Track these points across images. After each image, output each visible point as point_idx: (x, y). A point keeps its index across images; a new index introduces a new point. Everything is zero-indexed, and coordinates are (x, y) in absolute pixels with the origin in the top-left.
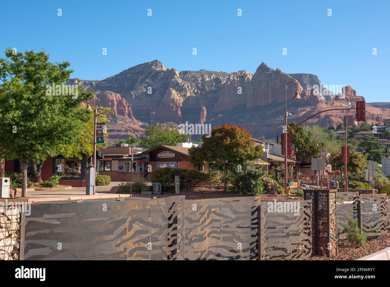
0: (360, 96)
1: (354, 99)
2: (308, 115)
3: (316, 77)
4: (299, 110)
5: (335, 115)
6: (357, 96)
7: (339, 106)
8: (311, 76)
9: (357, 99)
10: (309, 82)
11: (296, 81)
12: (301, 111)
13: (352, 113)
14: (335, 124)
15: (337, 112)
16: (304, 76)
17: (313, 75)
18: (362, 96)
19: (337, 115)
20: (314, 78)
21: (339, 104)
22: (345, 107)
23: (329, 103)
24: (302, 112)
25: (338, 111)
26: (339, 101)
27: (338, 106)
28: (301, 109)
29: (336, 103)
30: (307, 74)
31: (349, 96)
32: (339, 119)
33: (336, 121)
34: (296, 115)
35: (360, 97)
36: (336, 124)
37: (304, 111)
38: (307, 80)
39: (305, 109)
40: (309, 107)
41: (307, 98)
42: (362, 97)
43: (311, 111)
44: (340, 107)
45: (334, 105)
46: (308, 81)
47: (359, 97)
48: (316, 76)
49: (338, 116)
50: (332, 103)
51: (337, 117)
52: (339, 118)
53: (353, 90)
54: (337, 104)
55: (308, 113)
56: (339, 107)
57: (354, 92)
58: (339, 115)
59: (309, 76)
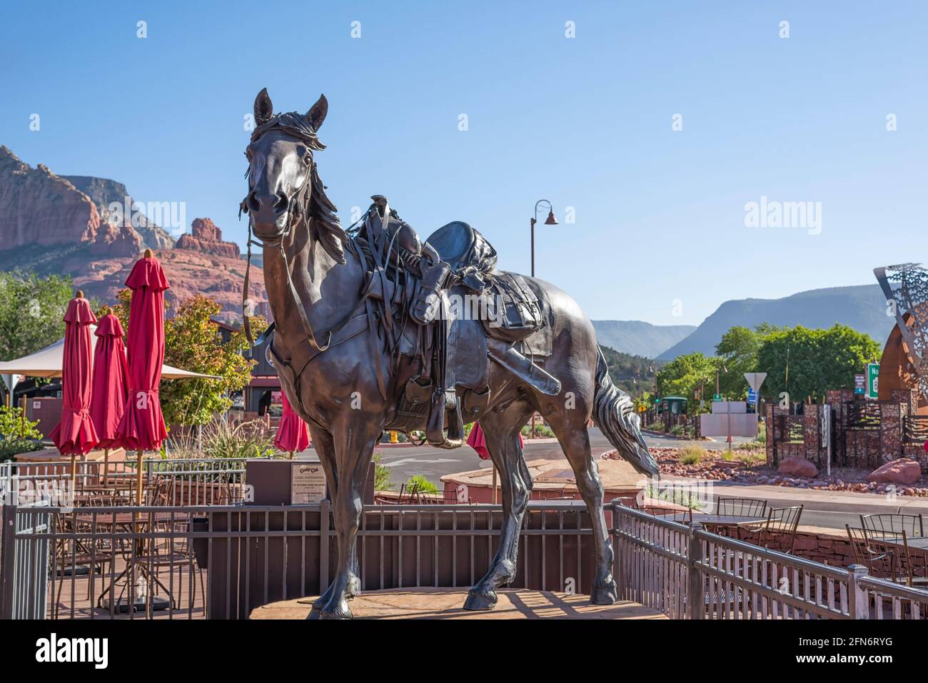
0: (230, 241)
1: (216, 247)
2: (118, 279)
3: (122, 187)
4: (93, 267)
5: (179, 282)
6: (223, 242)
7: (187, 261)
8: (110, 184)
9: (224, 247)
10: (106, 197)
11: (85, 198)
12: (99, 269)
13: (215, 280)
14: (178, 303)
15: (183, 276)
16: (93, 183)
17: (114, 182)
18: (235, 242)
19: (182, 282)
20: (117, 190)
21: (187, 259)
22: (200, 265)
23: (165, 255)
24: (99, 271)
25: (184, 274)
26: (185, 251)
27: (184, 263)
28: (97, 263)
29: (179, 256)
30: (101, 179)
31: (206, 240)
32: (187, 291)
33: (181, 296)
34: (85, 278)
35: (231, 244)
36: (181, 302)
37: (104, 268)
38: (101, 194)
39: (107, 264)
40: (116, 260)
41: (112, 239)
42: (234, 244)
43: (124, 272)
44: (188, 264)
45: (176, 260)
46: (104, 195)
47: (228, 243)
48: (121, 185)
49: (184, 284)
50: (171, 255)
51: (183, 286)
52: (188, 289)
53: (216, 228)
54: (183, 257)
55: (118, 276)
56: (186, 265)
57: (219, 233)
58: (187, 283)
59: (104, 184)
